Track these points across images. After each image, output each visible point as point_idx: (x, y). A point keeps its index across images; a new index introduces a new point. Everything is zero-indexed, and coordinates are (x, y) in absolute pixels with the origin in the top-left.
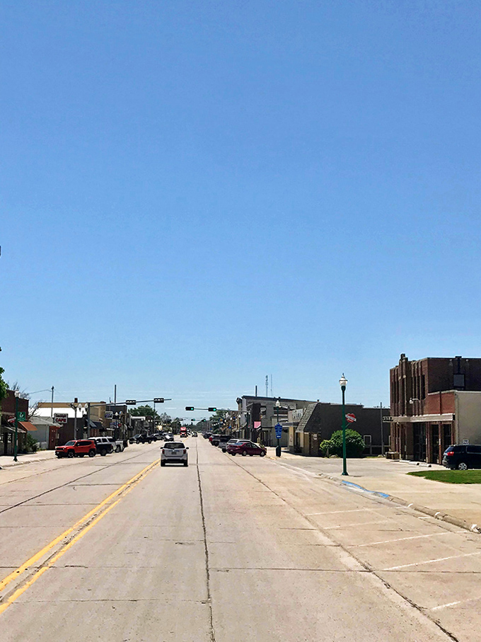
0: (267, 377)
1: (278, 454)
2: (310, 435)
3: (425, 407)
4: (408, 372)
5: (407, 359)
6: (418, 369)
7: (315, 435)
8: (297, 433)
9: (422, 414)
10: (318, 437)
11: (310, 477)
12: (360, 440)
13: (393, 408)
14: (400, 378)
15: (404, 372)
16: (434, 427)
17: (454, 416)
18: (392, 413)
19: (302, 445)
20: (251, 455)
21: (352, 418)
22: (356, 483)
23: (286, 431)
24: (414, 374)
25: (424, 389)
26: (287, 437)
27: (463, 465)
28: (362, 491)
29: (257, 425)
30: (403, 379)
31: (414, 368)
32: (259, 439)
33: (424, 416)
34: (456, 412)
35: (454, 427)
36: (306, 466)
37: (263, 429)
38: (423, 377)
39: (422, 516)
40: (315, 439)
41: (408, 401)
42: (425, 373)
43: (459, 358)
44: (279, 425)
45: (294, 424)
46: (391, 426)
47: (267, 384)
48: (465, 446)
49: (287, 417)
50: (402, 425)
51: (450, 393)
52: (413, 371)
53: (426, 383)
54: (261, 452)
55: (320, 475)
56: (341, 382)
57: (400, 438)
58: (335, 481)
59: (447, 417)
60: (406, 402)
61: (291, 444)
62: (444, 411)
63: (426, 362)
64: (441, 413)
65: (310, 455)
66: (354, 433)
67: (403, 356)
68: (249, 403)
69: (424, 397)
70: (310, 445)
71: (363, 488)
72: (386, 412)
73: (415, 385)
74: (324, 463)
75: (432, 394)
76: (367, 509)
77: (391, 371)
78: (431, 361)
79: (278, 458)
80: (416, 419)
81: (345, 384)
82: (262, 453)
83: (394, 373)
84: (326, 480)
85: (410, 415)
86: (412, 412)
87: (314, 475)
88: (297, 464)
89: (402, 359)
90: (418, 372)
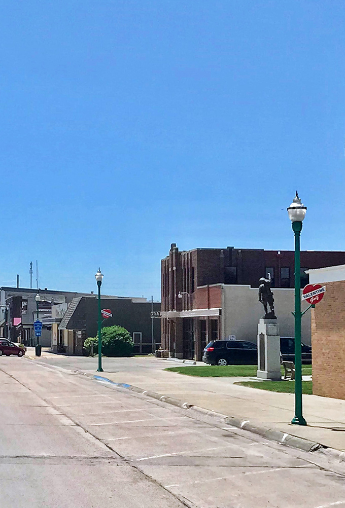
0: (31, 264)
1: (38, 353)
2: (74, 333)
3: (194, 301)
4: (178, 264)
5: (177, 249)
6: (188, 260)
7: (80, 333)
8: (61, 330)
9: (191, 309)
10: (82, 334)
11: (63, 373)
12: (128, 338)
13: (164, 303)
14: (170, 270)
15: (174, 263)
16: (202, 322)
17: (220, 311)
18: (163, 307)
19: (66, 344)
20: (8, 355)
21: (108, 314)
22: (105, 377)
23: (50, 328)
24: (184, 265)
25: (193, 283)
26: (51, 335)
27: (223, 361)
28: (109, 383)
29: (17, 321)
30: (173, 271)
31: (184, 258)
32: (19, 338)
33: (193, 310)
34: (223, 306)
35: (220, 322)
36: (64, 365)
37: (24, 327)
38: (193, 269)
39: (148, 399)
40: (80, 337)
41: (177, 295)
42: (195, 265)
43: (231, 249)
44: (39, 322)
45: (57, 320)
46: (162, 321)
47: (31, 272)
48: (226, 342)
49: (50, 312)
50: (172, 321)
51: (216, 287)
52: (183, 262)
53: (196, 275)
54: (19, 352)
55: (75, 372)
56: (97, 277)
57: (169, 335)
58: (88, 376)
59: (214, 312)
60: (175, 295)
61: (55, 343)
62: (211, 306)
63: (196, 253)
64: (209, 308)
65: (75, 354)
66: (122, 330)
67: (173, 245)
68: (9, 295)
69: (193, 291)
70: (74, 344)
71: (111, 381)
72: (157, 307)
73: (185, 278)
74: (86, 362)
75: (201, 287)
76: (103, 395)
77: (162, 261)
78: (201, 252)
79: (37, 357)
80: (185, 314)
81: (101, 278)
82: (21, 353)
83: (165, 265)
84: (79, 375)
85: (179, 309)
86: (182, 307)
87: (70, 372)
88: (57, 363)
89: (172, 250)
90: (188, 264)
